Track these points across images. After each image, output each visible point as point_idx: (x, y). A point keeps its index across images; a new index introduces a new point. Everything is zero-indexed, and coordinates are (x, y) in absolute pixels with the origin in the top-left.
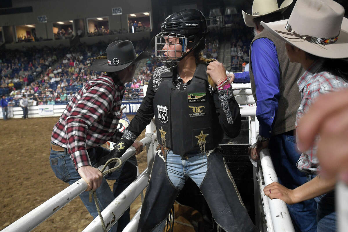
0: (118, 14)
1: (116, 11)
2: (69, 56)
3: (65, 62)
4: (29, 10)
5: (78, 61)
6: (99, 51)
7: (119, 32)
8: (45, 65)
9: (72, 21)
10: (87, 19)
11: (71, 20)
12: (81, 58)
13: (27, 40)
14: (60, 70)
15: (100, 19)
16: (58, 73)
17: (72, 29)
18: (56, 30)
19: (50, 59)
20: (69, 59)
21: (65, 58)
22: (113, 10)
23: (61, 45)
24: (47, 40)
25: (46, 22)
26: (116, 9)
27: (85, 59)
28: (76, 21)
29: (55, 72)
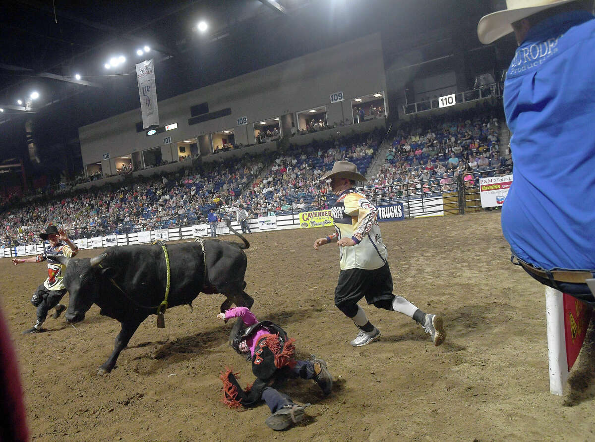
0: (339, 100)
1: (336, 97)
2: (278, 161)
3: (275, 168)
4: (226, 112)
5: (291, 166)
6: (318, 151)
7: (341, 124)
8: (251, 175)
9: (278, 119)
10: (297, 113)
11: (277, 117)
12: (294, 162)
13: (225, 149)
14: (270, 179)
15: (313, 111)
16: (269, 183)
17: (278, 129)
18: (257, 132)
19: (255, 168)
20: (279, 166)
21: (275, 164)
22: (332, 96)
23: (265, 150)
24: (248, 145)
25: (247, 124)
26: (336, 95)
27: (300, 163)
28: (283, 118)
29: (265, 182)
